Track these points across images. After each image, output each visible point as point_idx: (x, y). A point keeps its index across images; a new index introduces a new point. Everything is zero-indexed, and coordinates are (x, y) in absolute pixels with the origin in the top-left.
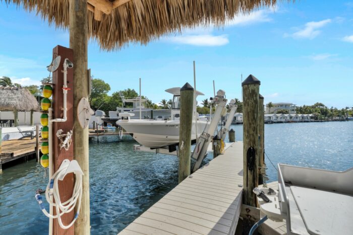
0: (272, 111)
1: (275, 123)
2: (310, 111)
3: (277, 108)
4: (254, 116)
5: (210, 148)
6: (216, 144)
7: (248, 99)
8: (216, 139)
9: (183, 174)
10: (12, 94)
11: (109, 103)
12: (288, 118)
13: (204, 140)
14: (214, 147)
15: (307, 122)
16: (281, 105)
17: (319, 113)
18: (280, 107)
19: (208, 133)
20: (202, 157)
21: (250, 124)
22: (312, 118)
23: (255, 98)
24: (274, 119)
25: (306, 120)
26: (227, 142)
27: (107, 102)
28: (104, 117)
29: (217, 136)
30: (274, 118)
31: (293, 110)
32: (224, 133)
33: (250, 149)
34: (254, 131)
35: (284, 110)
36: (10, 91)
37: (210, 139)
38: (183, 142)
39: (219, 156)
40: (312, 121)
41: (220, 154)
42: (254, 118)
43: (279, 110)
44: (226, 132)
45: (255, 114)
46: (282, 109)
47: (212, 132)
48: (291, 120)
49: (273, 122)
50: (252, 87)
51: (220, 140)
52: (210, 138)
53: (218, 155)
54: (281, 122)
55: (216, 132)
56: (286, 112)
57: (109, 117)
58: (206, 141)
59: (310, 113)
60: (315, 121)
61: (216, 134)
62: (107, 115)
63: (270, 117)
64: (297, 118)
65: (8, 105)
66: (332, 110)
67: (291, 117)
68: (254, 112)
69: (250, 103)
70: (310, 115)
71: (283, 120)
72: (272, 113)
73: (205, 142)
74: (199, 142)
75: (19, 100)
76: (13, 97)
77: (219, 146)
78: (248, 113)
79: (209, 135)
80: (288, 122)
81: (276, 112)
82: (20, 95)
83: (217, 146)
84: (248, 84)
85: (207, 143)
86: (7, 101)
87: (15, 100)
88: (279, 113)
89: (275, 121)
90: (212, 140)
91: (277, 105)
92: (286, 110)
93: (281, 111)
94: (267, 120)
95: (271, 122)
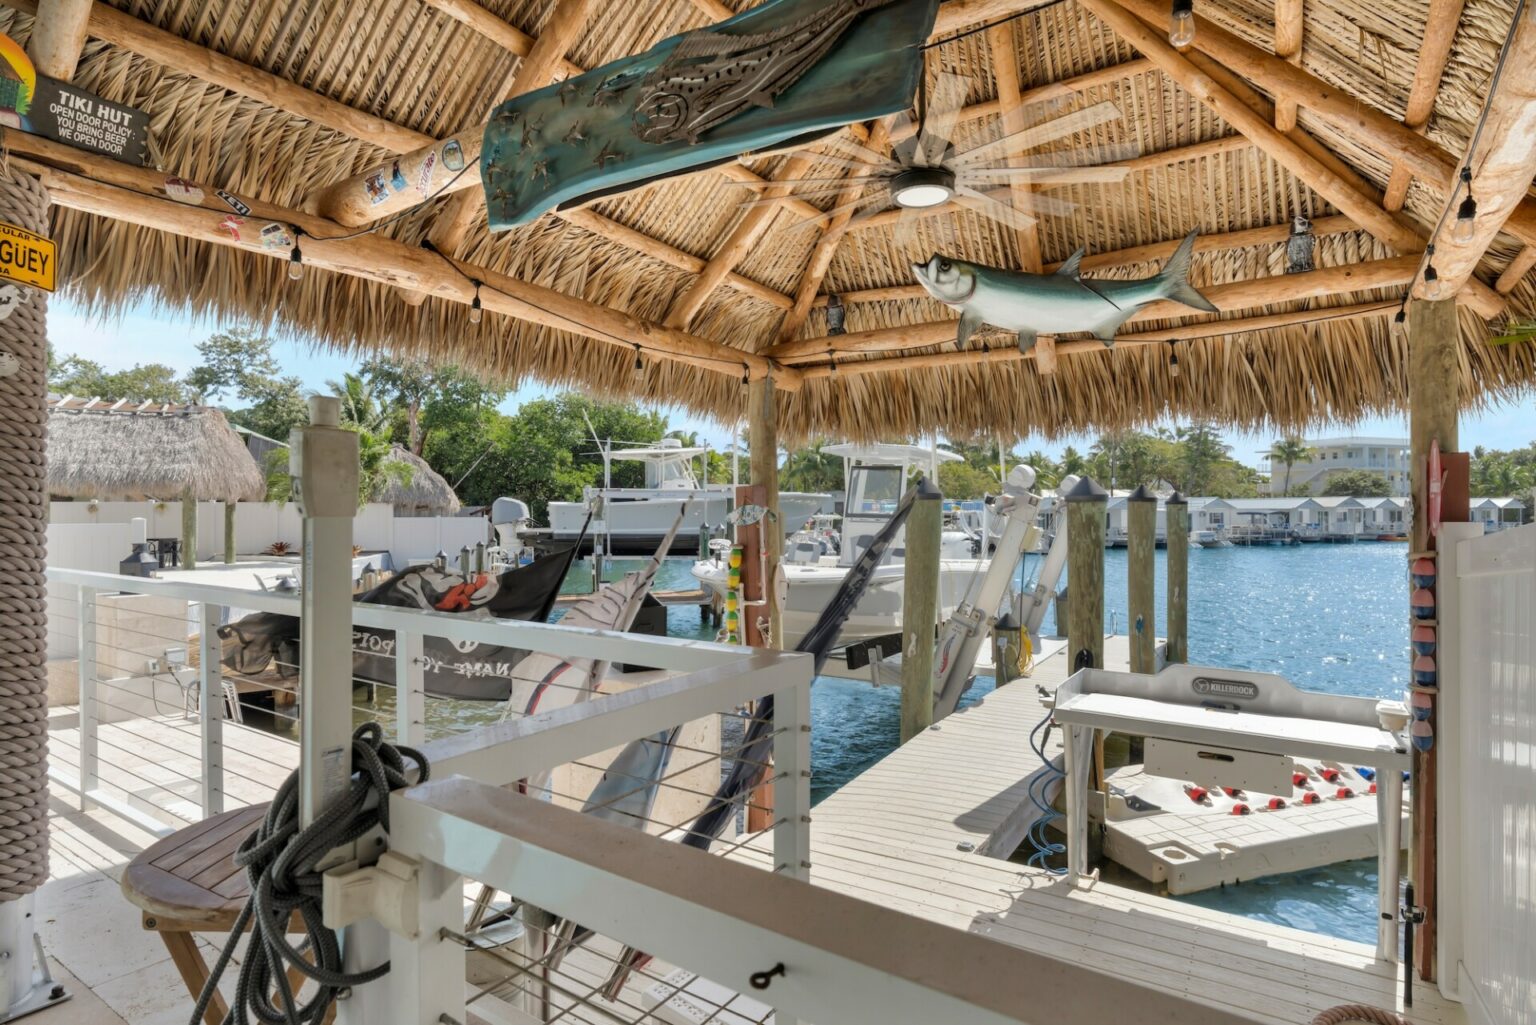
0: (1298, 480)
1: (1307, 541)
2: (1505, 476)
3: (1329, 464)
4: (1091, 577)
5: (984, 657)
6: (1003, 642)
7: (1079, 535)
8: (1003, 626)
9: (916, 722)
10: (173, 436)
11: (509, 453)
12: (1381, 519)
13: (964, 630)
14: (997, 654)
16: (1352, 451)
18: (1342, 461)
19: (980, 606)
20: (958, 685)
21: (1083, 596)
22: (1506, 514)
23: (1094, 535)
24: (1304, 523)
26: (1050, 638)
27: (500, 447)
28: (524, 529)
29: (1006, 617)
30: (1306, 519)
32: (1037, 603)
33: (1081, 653)
34: (1091, 611)
35: (1364, 476)
36: (160, 423)
37: (986, 627)
38: (914, 637)
39: (1015, 683)
41: (1018, 675)
42: (1092, 581)
43: (1338, 477)
44: (1045, 597)
45: (1095, 573)
46: (1354, 469)
47: (993, 603)
48: (1398, 527)
49: (1298, 541)
50: (1087, 508)
51: (1017, 629)
52: (984, 623)
53: (1010, 679)
54: (1342, 540)
55: (1007, 599)
56: (1377, 484)
57: (547, 524)
58: (972, 633)
59: (1506, 488)
61: (1006, 609)
62: (541, 517)
63: (1286, 514)
65: (164, 480)
67: (1396, 514)
68: (1091, 566)
69: (1082, 545)
70: (1502, 502)
71: (1353, 528)
72: (1302, 492)
73: (967, 635)
74: (949, 637)
75: (201, 461)
76: (178, 446)
77: (1015, 649)
78: (1078, 569)
79: (979, 615)
80: (1380, 538)
81: (1324, 486)
82: (200, 441)
83: (1009, 649)
84: (1078, 502)
85: (973, 641)
86: (159, 464)
87: (187, 460)
88: (1335, 490)
89: (1309, 533)
90: (990, 629)
91: (1330, 448)
92: (1374, 476)
93: (1352, 480)
94: (1268, 526)
95: (1288, 540)
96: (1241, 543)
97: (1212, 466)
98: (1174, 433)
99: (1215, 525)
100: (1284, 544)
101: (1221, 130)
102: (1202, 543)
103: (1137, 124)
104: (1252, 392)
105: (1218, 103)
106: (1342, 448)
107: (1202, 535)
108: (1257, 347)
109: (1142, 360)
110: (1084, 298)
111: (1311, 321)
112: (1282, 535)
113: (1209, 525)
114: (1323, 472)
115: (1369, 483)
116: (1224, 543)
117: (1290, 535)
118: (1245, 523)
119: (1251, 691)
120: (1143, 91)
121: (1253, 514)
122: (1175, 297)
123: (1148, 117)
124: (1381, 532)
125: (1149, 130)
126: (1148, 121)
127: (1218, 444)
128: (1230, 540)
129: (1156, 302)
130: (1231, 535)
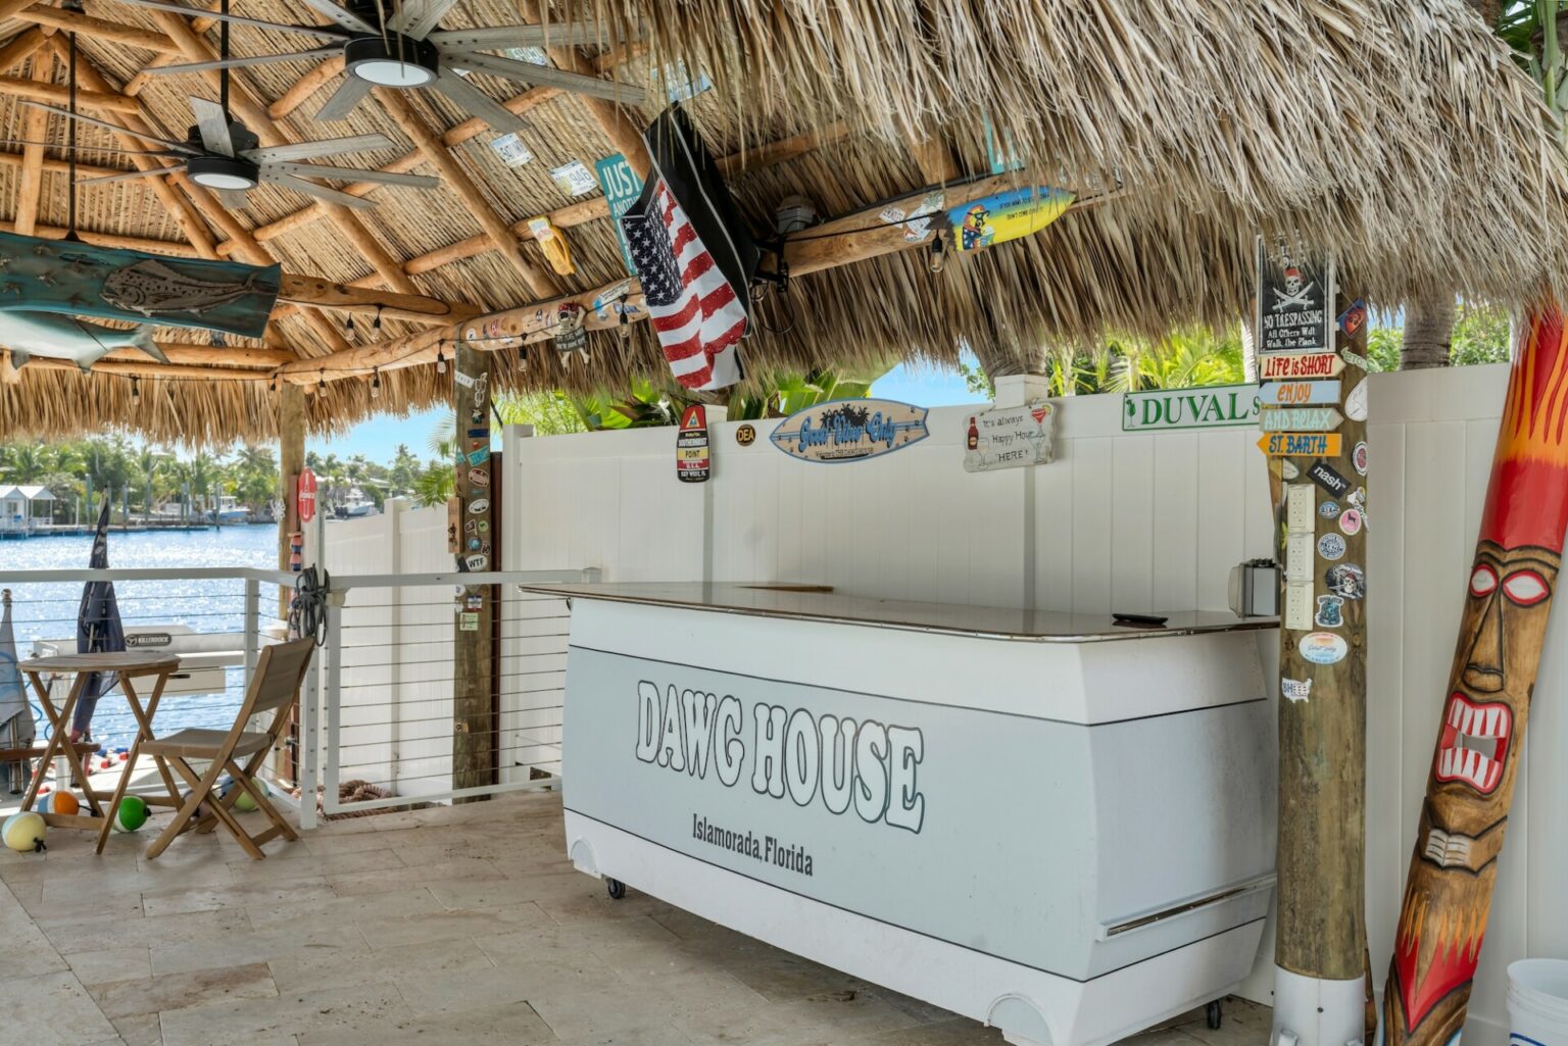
101: (177, 236)
103: (122, 214)
104: (171, 416)
105: (186, 225)
108: (176, 386)
109: (90, 384)
110: (77, 335)
111: (212, 375)
119: (166, 639)
120: (132, 194)
122: (141, 347)
123: (130, 210)
125: (129, 219)
126: (130, 213)
129: (126, 348)
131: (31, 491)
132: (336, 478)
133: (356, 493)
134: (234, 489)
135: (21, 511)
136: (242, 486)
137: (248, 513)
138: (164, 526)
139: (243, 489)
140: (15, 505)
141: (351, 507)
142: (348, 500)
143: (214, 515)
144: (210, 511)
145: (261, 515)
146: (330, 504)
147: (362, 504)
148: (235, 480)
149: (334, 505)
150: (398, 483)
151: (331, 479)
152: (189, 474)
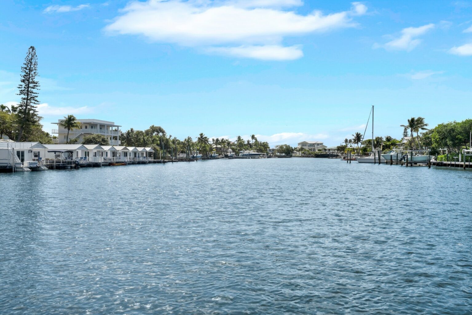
0: (73, 138)
1: (82, 166)
2: (144, 140)
3: (83, 131)
12: (110, 156)
15: (144, 163)
16: (93, 125)
17: (157, 145)
18: (89, 130)
22: (150, 154)
24: (79, 157)
25: (141, 159)
30: (80, 155)
31: (115, 138)
35: (99, 136)
40: (150, 162)
43: (88, 137)
46: (95, 133)
48: (115, 160)
49: (78, 166)
54: (96, 165)
56: (104, 140)
59: (145, 144)
60: (154, 162)
63: (71, 152)
64: (126, 154)
66: (174, 142)
67: (114, 154)
71: (100, 160)
72: (74, 142)
80: (110, 164)
81: (82, 141)
89: (82, 162)
91: (85, 123)
92: (102, 137)
93: (94, 138)
94: (62, 157)
95: (73, 165)
96: (51, 167)
97: (32, 127)
98: (10, 109)
99: (37, 158)
100: (71, 168)
102: (30, 168)
106: (89, 124)
107: (30, 164)
112: (70, 163)
113: (33, 158)
114: (82, 134)
115: (101, 140)
116: (43, 168)
117: (75, 162)
118: (52, 156)
121: (55, 152)
124: (110, 161)
127: (35, 115)
128: (46, 166)
130: (45, 164)
131: (148, 149)
132: (224, 146)
133: (230, 150)
134: (198, 149)
135: (145, 155)
136: (200, 148)
137: (202, 156)
138: (182, 160)
139: (201, 149)
140: (143, 153)
141: (229, 154)
142: (228, 152)
143: (193, 157)
144: (192, 156)
145: (206, 157)
146: (223, 153)
147: (232, 153)
148: (198, 146)
149: (224, 154)
150: (240, 147)
151: (223, 146)
152: (185, 145)
